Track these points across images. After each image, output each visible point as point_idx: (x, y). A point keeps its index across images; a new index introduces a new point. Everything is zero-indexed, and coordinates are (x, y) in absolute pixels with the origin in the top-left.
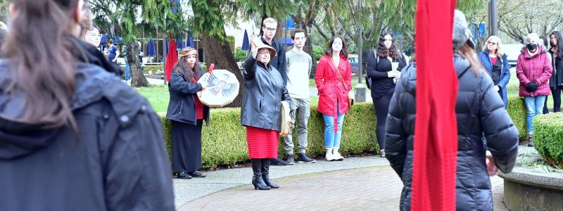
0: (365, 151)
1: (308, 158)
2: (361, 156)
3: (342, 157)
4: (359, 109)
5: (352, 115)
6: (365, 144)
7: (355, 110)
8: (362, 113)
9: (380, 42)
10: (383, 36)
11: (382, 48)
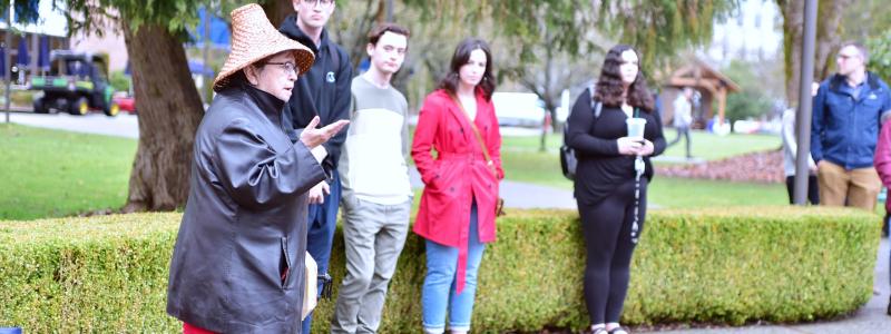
0: (545, 327)
4: (545, 227)
5: (530, 240)
6: (550, 310)
7: (536, 231)
8: (550, 237)
9: (611, 68)
10: (618, 54)
11: (612, 81)
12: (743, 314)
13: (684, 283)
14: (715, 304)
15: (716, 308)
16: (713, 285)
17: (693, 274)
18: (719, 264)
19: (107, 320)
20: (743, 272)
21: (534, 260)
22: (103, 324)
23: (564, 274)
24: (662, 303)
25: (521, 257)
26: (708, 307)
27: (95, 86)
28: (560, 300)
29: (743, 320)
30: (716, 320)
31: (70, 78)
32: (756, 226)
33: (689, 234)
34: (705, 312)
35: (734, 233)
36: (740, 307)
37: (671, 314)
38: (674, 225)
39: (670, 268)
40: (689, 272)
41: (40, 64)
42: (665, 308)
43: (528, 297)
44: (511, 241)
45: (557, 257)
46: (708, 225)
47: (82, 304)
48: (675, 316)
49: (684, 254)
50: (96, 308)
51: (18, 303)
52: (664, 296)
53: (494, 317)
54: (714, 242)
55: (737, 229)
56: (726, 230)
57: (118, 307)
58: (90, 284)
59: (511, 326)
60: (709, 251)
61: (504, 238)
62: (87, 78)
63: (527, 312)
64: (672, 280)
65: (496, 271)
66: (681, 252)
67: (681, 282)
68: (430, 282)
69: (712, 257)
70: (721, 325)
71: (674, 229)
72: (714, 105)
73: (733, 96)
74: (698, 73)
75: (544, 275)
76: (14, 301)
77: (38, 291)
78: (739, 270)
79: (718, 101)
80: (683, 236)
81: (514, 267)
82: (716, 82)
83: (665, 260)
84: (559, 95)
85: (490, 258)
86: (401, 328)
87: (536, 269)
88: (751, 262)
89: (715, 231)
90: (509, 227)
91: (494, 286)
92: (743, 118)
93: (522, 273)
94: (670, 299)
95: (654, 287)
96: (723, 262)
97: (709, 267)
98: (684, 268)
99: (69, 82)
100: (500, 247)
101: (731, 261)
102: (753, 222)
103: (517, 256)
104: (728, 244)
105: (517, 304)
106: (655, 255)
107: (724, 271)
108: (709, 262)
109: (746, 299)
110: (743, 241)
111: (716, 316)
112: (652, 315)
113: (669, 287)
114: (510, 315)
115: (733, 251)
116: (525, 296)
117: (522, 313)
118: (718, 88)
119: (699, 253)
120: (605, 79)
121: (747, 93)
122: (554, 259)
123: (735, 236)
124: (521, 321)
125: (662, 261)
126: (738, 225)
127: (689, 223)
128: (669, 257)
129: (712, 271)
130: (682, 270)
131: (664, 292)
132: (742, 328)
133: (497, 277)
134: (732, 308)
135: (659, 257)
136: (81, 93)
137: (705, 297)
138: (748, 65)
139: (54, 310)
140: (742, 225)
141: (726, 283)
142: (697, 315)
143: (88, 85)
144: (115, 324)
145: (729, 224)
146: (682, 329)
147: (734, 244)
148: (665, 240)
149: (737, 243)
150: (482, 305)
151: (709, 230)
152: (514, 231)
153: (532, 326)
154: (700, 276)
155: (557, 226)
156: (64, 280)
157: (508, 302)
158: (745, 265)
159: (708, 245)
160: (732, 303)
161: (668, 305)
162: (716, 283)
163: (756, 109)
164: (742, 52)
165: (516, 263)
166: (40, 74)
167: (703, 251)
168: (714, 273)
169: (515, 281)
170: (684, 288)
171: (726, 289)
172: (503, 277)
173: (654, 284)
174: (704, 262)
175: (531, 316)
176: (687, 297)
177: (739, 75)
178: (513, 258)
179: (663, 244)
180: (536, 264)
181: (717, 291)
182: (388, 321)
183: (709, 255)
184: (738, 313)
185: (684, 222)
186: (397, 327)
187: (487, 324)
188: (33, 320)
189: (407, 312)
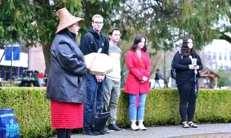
0: (167, 123)
1: (118, 128)
2: (165, 126)
3: (146, 128)
4: (166, 92)
5: (162, 96)
6: (168, 117)
7: (163, 93)
8: (168, 95)
9: (185, 45)
10: (187, 40)
11: (186, 49)
12: (227, 119)
13: (208, 110)
14: (218, 116)
15: (219, 117)
16: (217, 110)
17: (211, 107)
18: (219, 104)
19: (38, 113)
20: (226, 107)
21: (163, 102)
22: (37, 114)
23: (172, 107)
24: (202, 116)
25: (159, 101)
26: (216, 117)
27: (35, 79)
28: (171, 114)
29: (227, 121)
30: (219, 121)
31: (28, 77)
32: (229, 93)
33: (209, 95)
34: (215, 119)
35: (223, 95)
36: (226, 117)
37: (205, 119)
38: (204, 92)
39: (204, 105)
40: (210, 106)
41: (20, 74)
42: (203, 117)
43: (162, 113)
44: (156, 96)
45: (170, 101)
46: (215, 92)
47: (31, 107)
48: (207, 120)
49: (208, 101)
50: (35, 108)
51: (12, 105)
52: (203, 114)
53: (152, 119)
54: (217, 97)
55: (223, 93)
56: (220, 94)
57: (41, 109)
58: (33, 101)
59: (157, 122)
60: (215, 100)
61: (154, 95)
62: (33, 77)
63: (162, 118)
64: (205, 109)
65: (152, 105)
66: (207, 100)
67: (208, 109)
68: (131, 106)
69: (217, 102)
70: (220, 123)
71: (205, 94)
72: (214, 82)
73: (220, 79)
74: (209, 73)
75: (166, 107)
76: (12, 104)
77: (18, 102)
78: (225, 106)
79: (215, 81)
80: (207, 96)
81: (157, 104)
82: (214, 75)
83: (202, 102)
84: (168, 79)
85: (150, 101)
86: (124, 121)
87: (164, 104)
88: (228, 103)
89: (217, 94)
90: (155, 92)
91: (151, 109)
92: (223, 86)
93: (160, 106)
94: (205, 114)
95: (199, 111)
96: (220, 103)
97: (216, 105)
98: (208, 105)
99: (28, 78)
100: (153, 98)
101: (222, 103)
102: (228, 91)
103: (158, 101)
104: (221, 98)
105: (158, 115)
106: (199, 101)
107: (221, 106)
108: (216, 103)
109: (228, 115)
110: (225, 97)
111: (219, 120)
112: (199, 119)
113: (204, 111)
114: (157, 118)
115: (223, 100)
116: (161, 112)
117: (160, 118)
118: (215, 77)
119: (213, 101)
120: (184, 48)
121: (224, 79)
122: (169, 102)
123: (223, 96)
124: (160, 120)
125: (201, 103)
126: (224, 92)
127: (209, 92)
128: (203, 102)
129: (217, 106)
130: (208, 106)
131: (202, 112)
132: (227, 124)
133: (152, 107)
134: (224, 117)
135: (200, 102)
136: (32, 81)
137: (215, 114)
138: (224, 70)
139: (23, 108)
140: (225, 92)
141: (221, 110)
142: (213, 120)
143: (33, 79)
144: (41, 114)
145: (221, 92)
146: (209, 124)
147: (223, 98)
148: (202, 97)
149: (224, 98)
150: (148, 115)
151: (215, 94)
152: (157, 93)
153: (163, 122)
154: (213, 108)
155: (169, 92)
156: (26, 100)
157: (156, 114)
158: (227, 104)
159: (215, 98)
160: (223, 116)
161: (204, 116)
162: (218, 110)
163: (227, 83)
164: (222, 67)
165: (158, 103)
166: (20, 77)
167: (214, 100)
168: (217, 107)
169: (158, 108)
170: (209, 111)
171: (221, 112)
172: (154, 107)
173: (199, 110)
174: (214, 103)
175: (163, 119)
176: (210, 114)
177: (221, 73)
178: (157, 101)
179: (201, 98)
180: (164, 103)
181: (219, 112)
182: (121, 119)
183: (215, 101)
184: (226, 119)
185: (207, 91)
186: (123, 121)
187: (150, 121)
188: (17, 110)
189: (126, 116)
